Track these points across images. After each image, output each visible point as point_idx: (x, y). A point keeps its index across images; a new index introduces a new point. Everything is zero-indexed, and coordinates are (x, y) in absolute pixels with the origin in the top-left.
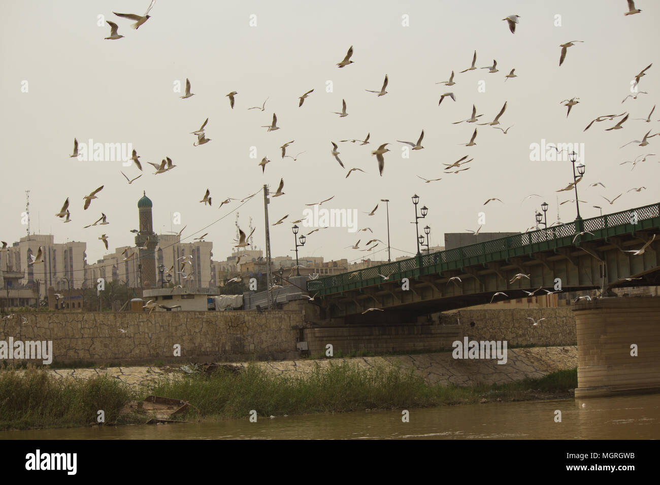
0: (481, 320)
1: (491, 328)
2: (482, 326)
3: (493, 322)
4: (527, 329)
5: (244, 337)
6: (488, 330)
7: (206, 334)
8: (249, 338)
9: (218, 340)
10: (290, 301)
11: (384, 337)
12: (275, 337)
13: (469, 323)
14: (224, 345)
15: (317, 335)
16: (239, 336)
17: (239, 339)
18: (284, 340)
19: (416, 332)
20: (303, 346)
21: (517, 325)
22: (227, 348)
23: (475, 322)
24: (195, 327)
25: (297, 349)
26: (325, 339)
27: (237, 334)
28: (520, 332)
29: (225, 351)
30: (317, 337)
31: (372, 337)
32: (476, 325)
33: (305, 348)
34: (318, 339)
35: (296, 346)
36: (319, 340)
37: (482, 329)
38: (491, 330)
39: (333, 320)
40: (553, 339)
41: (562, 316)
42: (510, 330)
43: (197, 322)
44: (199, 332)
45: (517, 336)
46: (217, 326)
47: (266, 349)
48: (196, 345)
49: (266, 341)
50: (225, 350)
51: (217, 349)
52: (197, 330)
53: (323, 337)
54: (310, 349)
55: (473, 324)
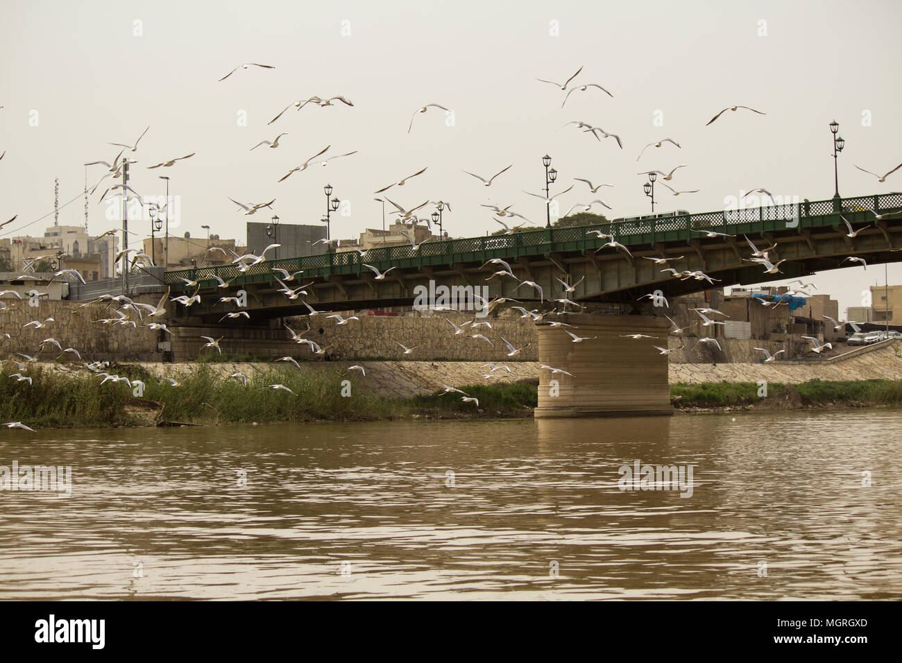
0: (330, 327)
1: (340, 337)
2: (331, 334)
3: (342, 330)
4: (375, 339)
5: (109, 333)
6: (337, 338)
7: (73, 328)
8: (113, 335)
9: (84, 335)
10: (141, 294)
11: (243, 340)
12: (138, 335)
13: (318, 330)
14: (89, 341)
15: (182, 334)
16: (104, 331)
17: (103, 335)
18: (146, 339)
19: (272, 337)
20: (165, 346)
21: (365, 334)
22: (92, 345)
23: (324, 329)
24: (63, 319)
25: (158, 350)
26: (188, 339)
27: (102, 329)
28: (368, 343)
29: (90, 349)
30: (180, 337)
31: (232, 340)
32: (325, 332)
33: (168, 349)
34: (181, 339)
35: (157, 347)
36: (183, 341)
37: (331, 337)
38: (339, 339)
39: (190, 318)
40: (399, 353)
41: (408, 327)
42: (358, 340)
43: (65, 313)
44: (67, 325)
45: (366, 347)
46: (83, 319)
47: (129, 348)
48: (63, 340)
49: (129, 339)
50: (91, 347)
51: (83, 346)
52: (65, 323)
53: (186, 337)
54: (174, 350)
55: (321, 331)
